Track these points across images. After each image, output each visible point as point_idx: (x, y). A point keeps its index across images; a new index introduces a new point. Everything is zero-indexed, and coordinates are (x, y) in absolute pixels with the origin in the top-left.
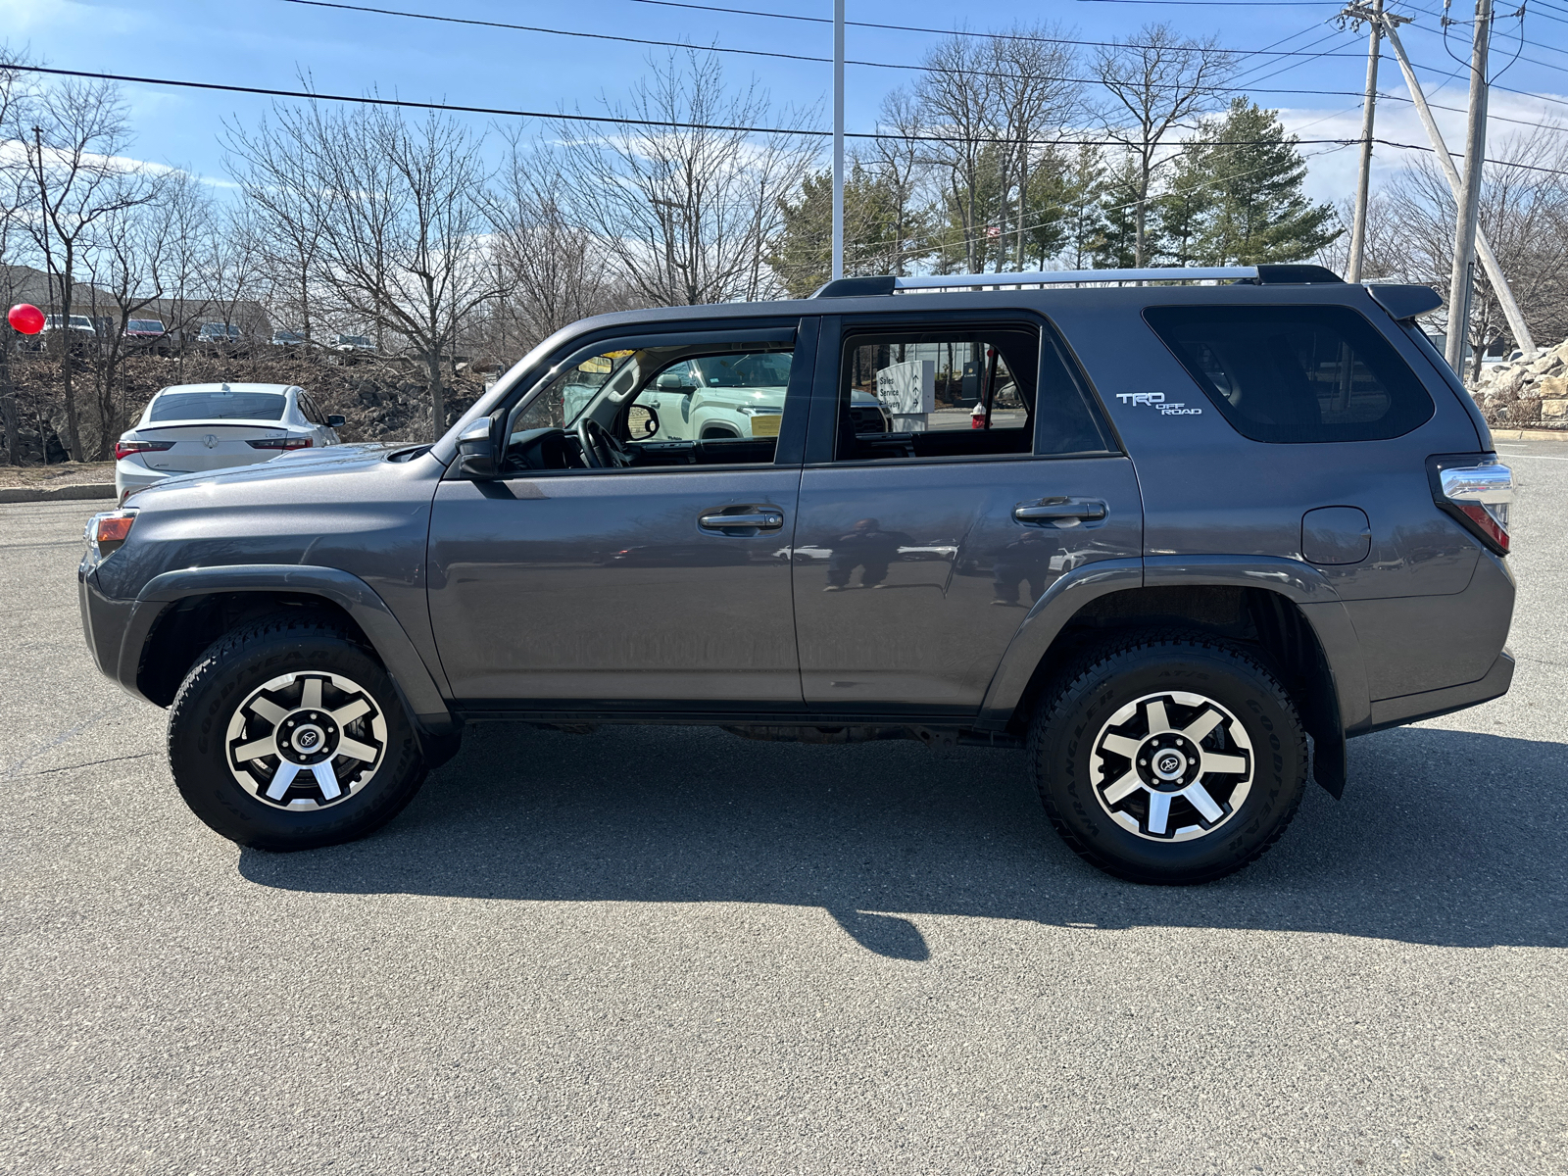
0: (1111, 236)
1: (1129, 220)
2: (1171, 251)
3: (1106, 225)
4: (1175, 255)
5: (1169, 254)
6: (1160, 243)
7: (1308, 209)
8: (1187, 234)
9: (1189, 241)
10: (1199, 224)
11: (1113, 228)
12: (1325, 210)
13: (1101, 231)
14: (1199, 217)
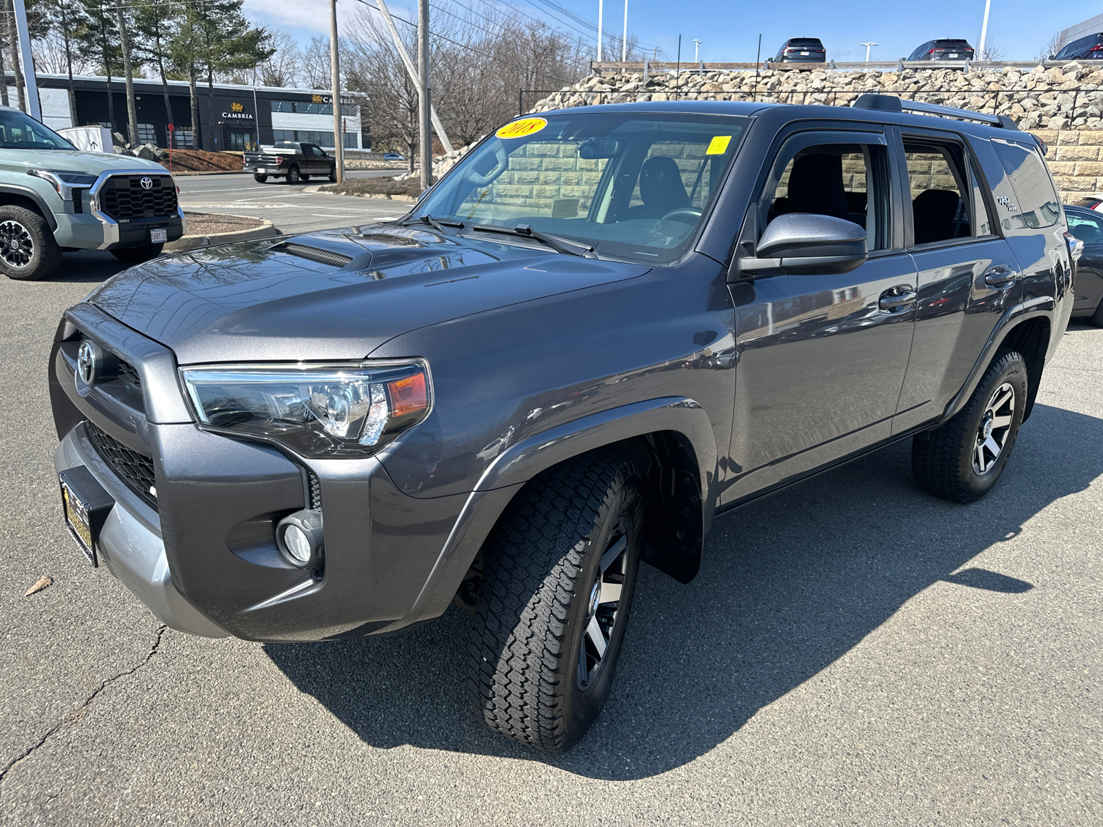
0: (92, 27)
1: (105, 15)
2: (147, 48)
3: (87, 17)
4: (150, 51)
5: (146, 50)
6: (137, 39)
7: (248, 30)
8: (159, 36)
9: (161, 41)
10: (166, 28)
11: (92, 20)
12: (260, 32)
13: (81, 21)
14: (166, 23)
